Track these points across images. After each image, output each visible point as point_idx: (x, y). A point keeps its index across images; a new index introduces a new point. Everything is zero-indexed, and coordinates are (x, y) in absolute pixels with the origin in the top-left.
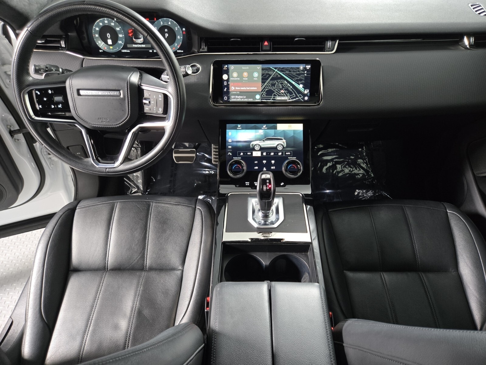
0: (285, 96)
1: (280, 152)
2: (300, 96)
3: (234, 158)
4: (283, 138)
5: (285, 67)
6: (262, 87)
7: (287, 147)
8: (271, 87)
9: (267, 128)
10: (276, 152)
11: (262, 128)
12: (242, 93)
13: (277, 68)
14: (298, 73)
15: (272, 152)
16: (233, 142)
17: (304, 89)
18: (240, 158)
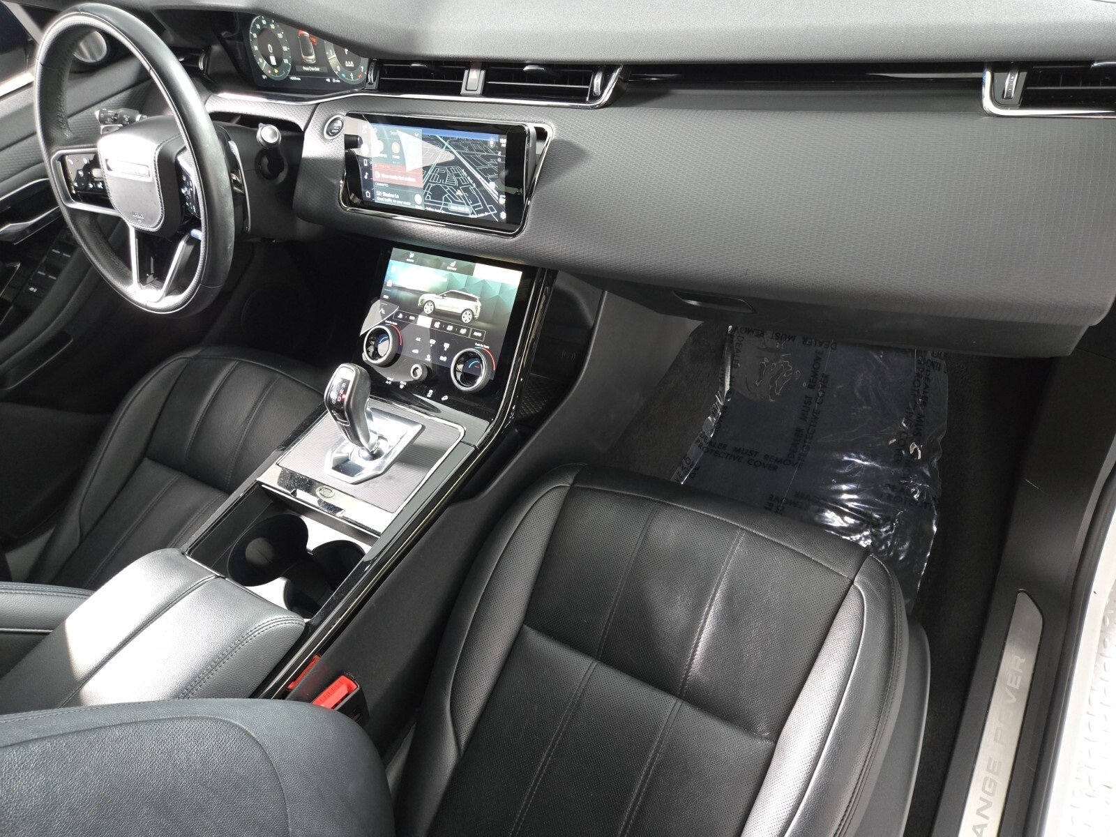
0: (463, 204)
1: (464, 328)
2: (492, 210)
4: (478, 298)
5: (462, 137)
6: (424, 177)
7: (481, 318)
8: (439, 181)
9: (455, 269)
10: (458, 327)
11: (448, 268)
12: (392, 188)
13: (448, 138)
14: (486, 154)
15: (451, 325)
16: (394, 287)
17: (497, 193)
18: (396, 324)
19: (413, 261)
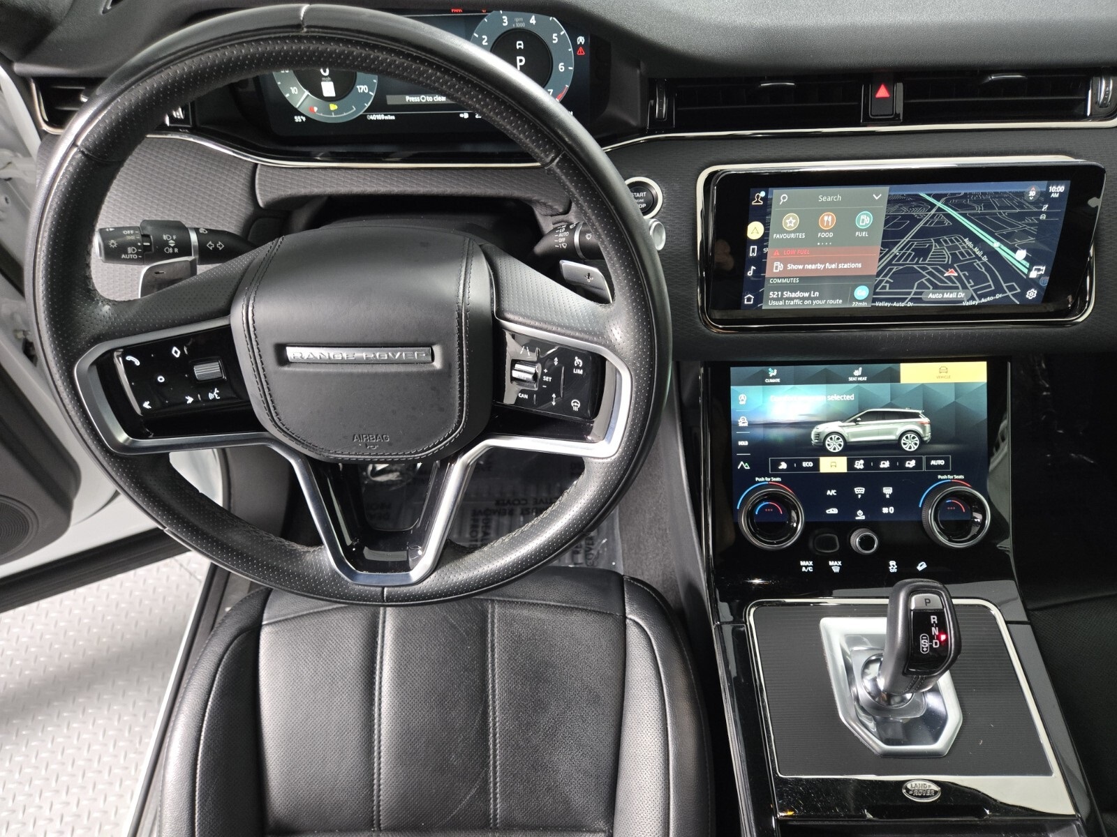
0: (957, 288)
1: (910, 459)
2: (1011, 288)
3: (757, 479)
4: (920, 412)
5: (974, 191)
6: (880, 259)
7: (934, 439)
8: (912, 260)
9: (865, 379)
10: (897, 459)
11: (851, 379)
12: (807, 282)
13: (945, 195)
14: (1018, 210)
15: (885, 459)
16: (752, 425)
17: (1028, 265)
18: (779, 479)
19: (778, 380)
